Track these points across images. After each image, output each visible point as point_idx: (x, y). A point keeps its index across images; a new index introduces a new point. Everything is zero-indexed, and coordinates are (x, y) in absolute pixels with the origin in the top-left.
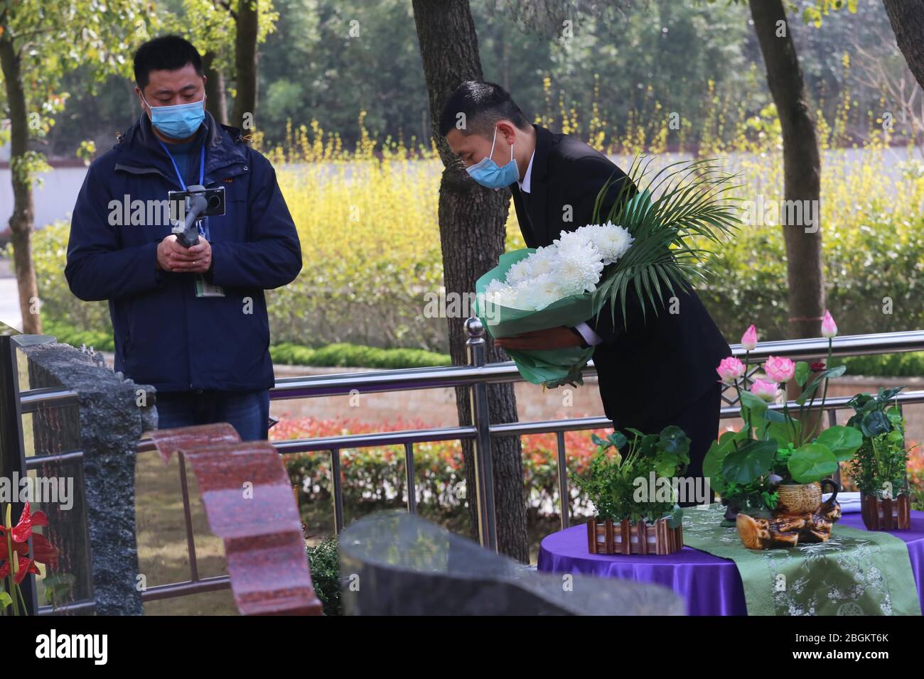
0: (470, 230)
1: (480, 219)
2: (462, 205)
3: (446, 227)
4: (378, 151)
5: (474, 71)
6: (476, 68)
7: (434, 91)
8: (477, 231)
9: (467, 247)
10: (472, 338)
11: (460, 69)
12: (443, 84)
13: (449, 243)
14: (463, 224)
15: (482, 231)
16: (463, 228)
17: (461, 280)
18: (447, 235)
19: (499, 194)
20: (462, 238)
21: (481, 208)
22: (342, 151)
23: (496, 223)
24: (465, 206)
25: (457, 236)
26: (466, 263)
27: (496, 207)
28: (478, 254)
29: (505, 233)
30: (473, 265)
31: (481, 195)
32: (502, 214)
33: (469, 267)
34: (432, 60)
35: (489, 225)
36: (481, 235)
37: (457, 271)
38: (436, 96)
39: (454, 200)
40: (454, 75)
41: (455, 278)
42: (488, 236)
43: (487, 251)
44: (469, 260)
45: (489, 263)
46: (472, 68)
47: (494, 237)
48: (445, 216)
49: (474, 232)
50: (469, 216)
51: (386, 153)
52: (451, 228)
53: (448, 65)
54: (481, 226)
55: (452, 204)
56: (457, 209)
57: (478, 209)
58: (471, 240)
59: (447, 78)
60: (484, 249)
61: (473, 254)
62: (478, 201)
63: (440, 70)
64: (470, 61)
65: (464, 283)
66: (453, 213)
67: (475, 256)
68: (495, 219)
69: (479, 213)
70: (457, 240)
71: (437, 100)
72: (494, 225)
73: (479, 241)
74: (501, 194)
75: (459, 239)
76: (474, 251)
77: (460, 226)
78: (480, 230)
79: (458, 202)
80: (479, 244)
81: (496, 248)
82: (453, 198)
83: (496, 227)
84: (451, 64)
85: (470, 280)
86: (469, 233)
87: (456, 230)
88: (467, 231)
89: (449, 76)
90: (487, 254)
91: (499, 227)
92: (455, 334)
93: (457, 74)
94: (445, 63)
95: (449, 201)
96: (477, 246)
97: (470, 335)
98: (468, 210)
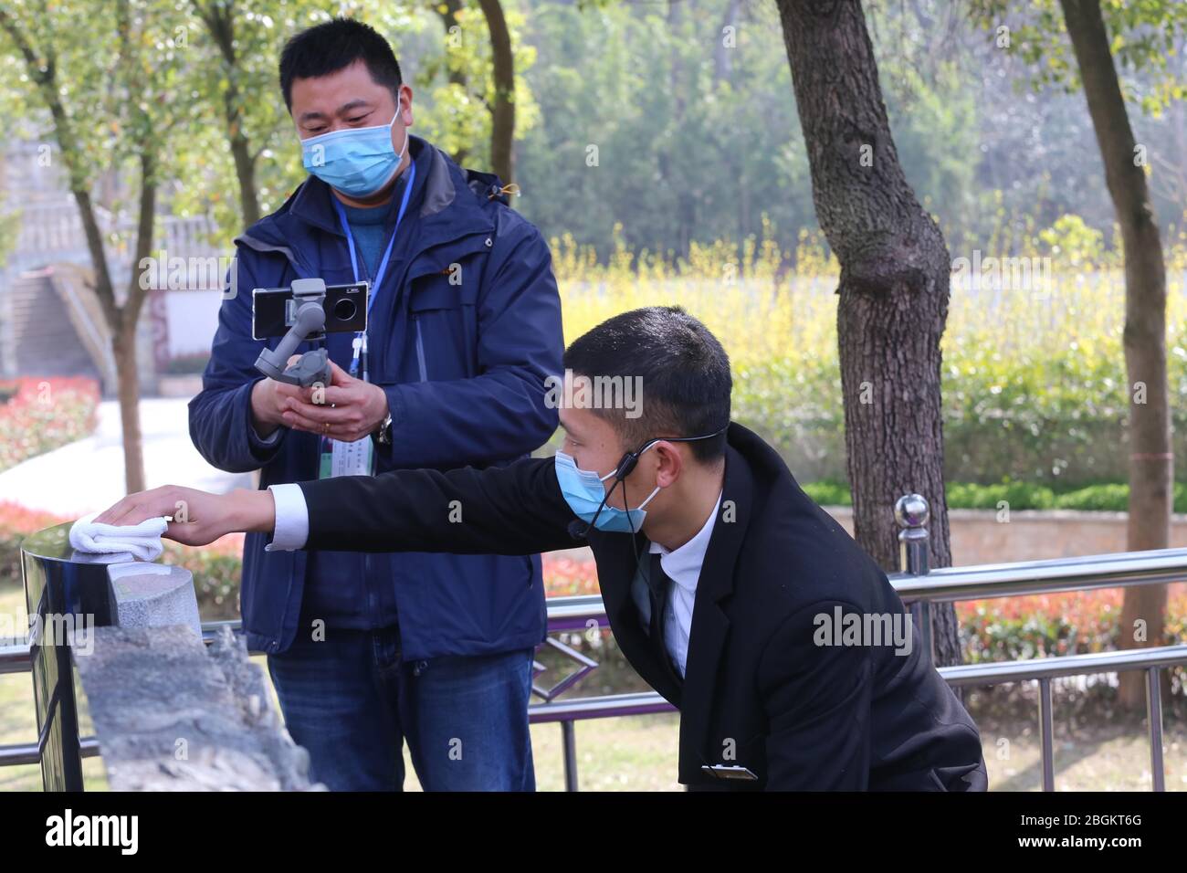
0: (889, 353)
1: (905, 336)
2: (877, 315)
3: (850, 348)
4: (634, 266)
5: (877, 114)
6: (879, 110)
7: (817, 143)
8: (900, 355)
9: (884, 379)
10: (909, 528)
11: (855, 111)
12: (830, 133)
13: (855, 373)
14: (877, 343)
15: (909, 356)
16: (879, 350)
17: (875, 430)
18: (851, 359)
19: (933, 298)
20: (876, 365)
21: (906, 319)
22: (595, 266)
23: (929, 343)
24: (881, 315)
25: (867, 361)
26: (883, 405)
27: (929, 317)
28: (902, 391)
29: (940, 358)
30: (893, 407)
31: (907, 297)
32: (937, 329)
33: (887, 411)
34: (813, 101)
35: (919, 346)
36: (906, 361)
37: (868, 417)
38: (819, 150)
39: (864, 305)
40: (847, 121)
41: (865, 429)
42: (916, 363)
43: (916, 387)
44: (887, 400)
45: (919, 405)
46: (873, 110)
47: (926, 364)
48: (848, 330)
49: (895, 356)
50: (888, 331)
51: (643, 267)
52: (858, 349)
53: (837, 106)
54: (906, 346)
55: (860, 313)
56: (868, 321)
57: (902, 320)
58: (891, 368)
59: (836, 124)
60: (911, 383)
61: (893, 390)
62: (902, 307)
63: (825, 112)
64: (870, 101)
65: (880, 435)
66: (863, 327)
67: (898, 393)
68: (927, 336)
69: (904, 327)
70: (867, 369)
71: (822, 158)
72: (926, 346)
73: (903, 371)
74: (936, 296)
75: (872, 367)
76: (896, 386)
77: (874, 346)
78: (904, 354)
79: (871, 308)
80: (903, 375)
81: (929, 380)
82: (862, 302)
83: (929, 349)
84: (841, 104)
85: (888, 431)
86: (889, 358)
87: (867, 352)
88: (884, 355)
89: (839, 122)
90: (915, 391)
91: (933, 348)
92: (865, 515)
93: (851, 118)
94: (832, 104)
95: (855, 307)
96: (901, 378)
97: (906, 523)
98: (887, 320)
